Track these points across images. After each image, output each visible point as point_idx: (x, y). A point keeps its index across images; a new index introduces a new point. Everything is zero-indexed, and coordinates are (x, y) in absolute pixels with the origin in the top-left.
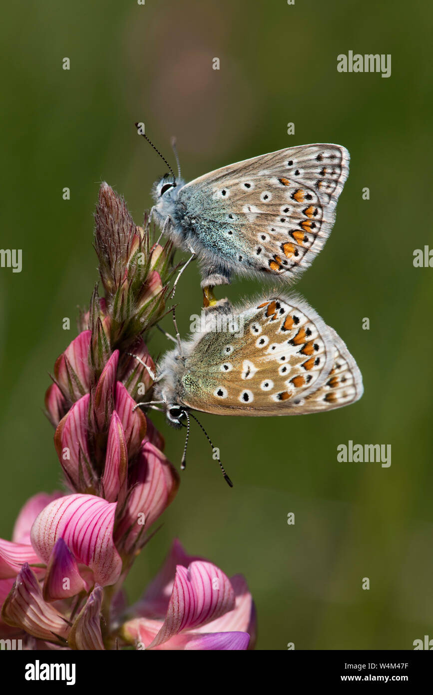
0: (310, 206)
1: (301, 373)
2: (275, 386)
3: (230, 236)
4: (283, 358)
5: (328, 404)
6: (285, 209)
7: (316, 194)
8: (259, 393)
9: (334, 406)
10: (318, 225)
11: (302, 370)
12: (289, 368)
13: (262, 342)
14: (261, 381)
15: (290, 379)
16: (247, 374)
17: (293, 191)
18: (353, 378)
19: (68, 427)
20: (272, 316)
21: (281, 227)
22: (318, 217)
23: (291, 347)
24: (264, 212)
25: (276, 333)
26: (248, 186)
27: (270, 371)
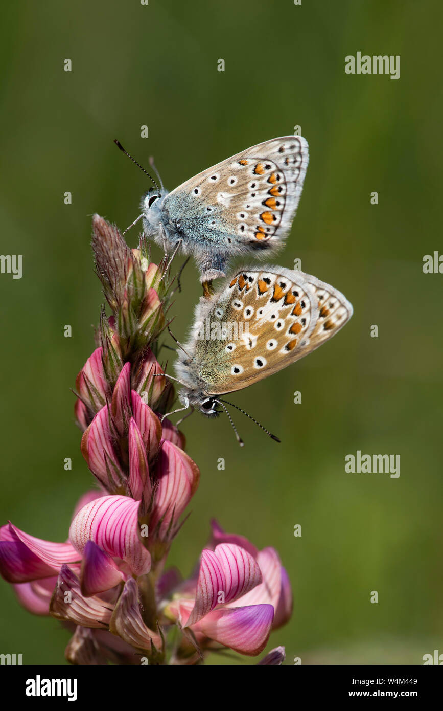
0: (272, 174)
1: (295, 321)
2: (279, 341)
3: (214, 225)
4: (273, 317)
5: (329, 331)
6: (251, 185)
7: (273, 162)
8: (268, 354)
9: (335, 331)
10: (283, 187)
11: (294, 317)
12: (282, 321)
13: (249, 312)
14: (265, 344)
15: (288, 330)
16: (251, 344)
17: (253, 167)
18: (339, 300)
19: (92, 436)
20: (244, 288)
21: (253, 202)
22: (281, 180)
23: (275, 304)
24: (235, 194)
25: (256, 299)
26: (214, 178)
27: (267, 332)
